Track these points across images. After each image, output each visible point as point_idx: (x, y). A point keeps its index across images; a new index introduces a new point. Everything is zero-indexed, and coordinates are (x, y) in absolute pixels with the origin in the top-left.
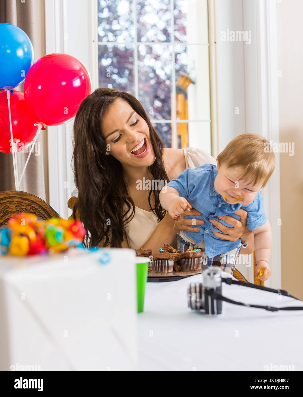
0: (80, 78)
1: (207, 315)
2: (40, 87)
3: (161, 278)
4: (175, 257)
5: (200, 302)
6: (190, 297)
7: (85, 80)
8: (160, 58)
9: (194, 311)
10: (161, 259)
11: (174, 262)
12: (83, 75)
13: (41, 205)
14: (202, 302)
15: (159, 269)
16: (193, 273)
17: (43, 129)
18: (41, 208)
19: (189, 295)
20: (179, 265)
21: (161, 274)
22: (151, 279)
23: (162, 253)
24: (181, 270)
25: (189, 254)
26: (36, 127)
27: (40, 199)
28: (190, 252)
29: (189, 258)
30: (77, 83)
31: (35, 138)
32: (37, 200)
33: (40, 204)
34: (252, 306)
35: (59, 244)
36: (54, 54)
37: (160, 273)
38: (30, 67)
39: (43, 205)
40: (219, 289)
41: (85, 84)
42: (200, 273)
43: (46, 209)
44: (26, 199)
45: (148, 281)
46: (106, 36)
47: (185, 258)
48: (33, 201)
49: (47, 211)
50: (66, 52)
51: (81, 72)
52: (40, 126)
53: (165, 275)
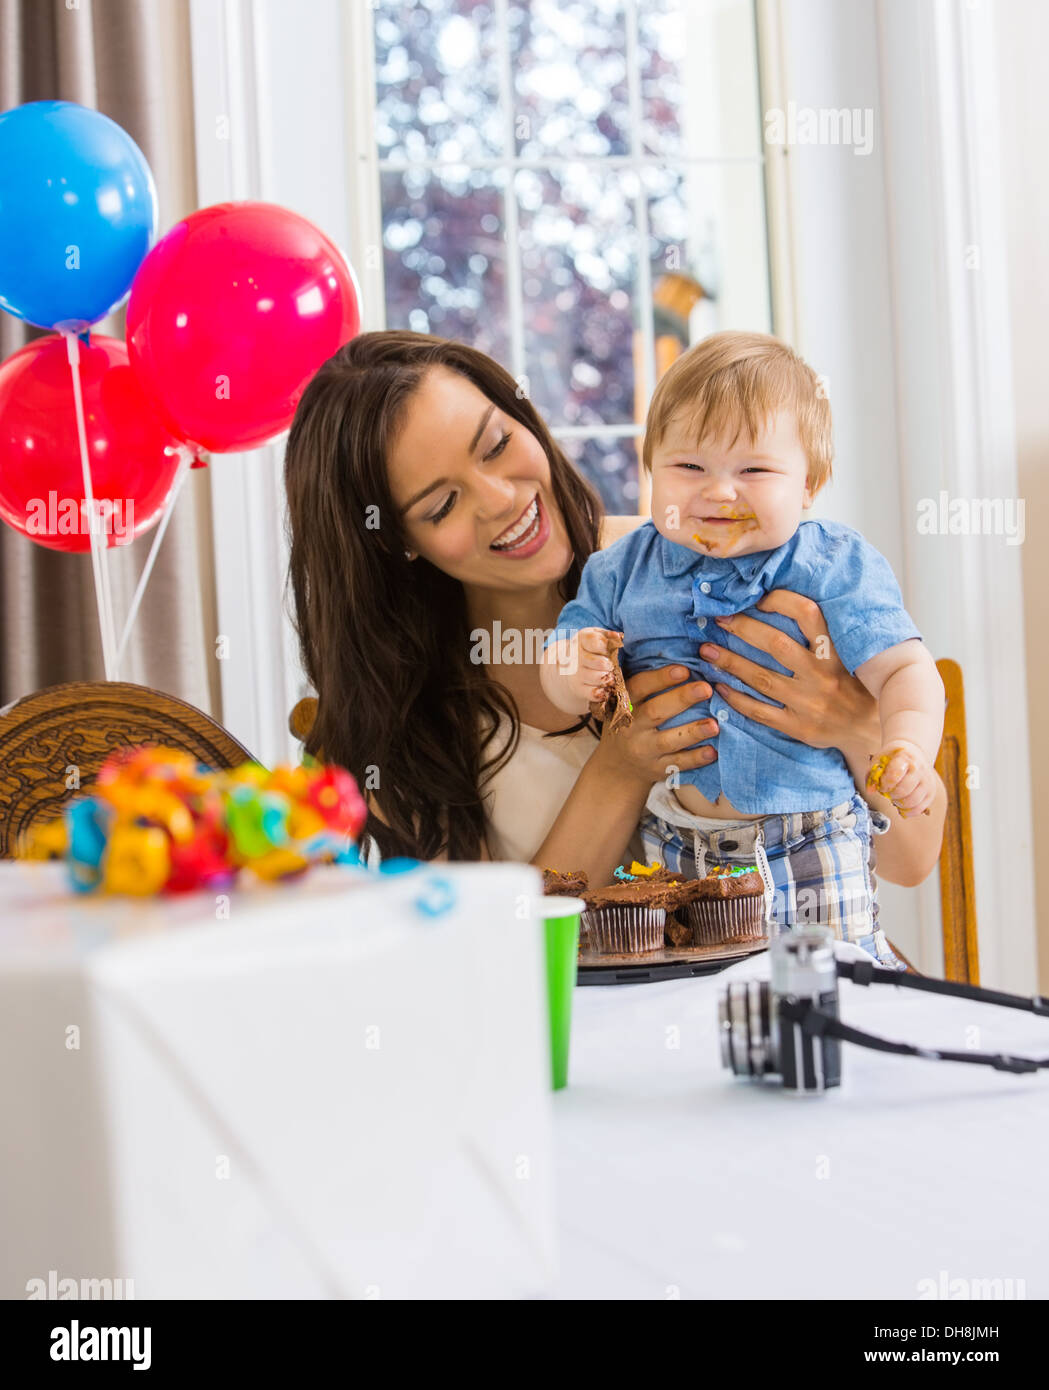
0: (323, 284)
1: (789, 1092)
2: (182, 321)
3: (621, 972)
4: (670, 894)
5: (762, 1046)
6: (730, 1031)
7: (338, 290)
8: (589, 217)
9: (744, 1078)
10: (622, 906)
11: (667, 915)
12: (333, 275)
13: (197, 730)
14: (770, 1045)
15: (616, 940)
16: (732, 950)
17: (197, 464)
18: (198, 741)
19: (726, 1024)
20: (684, 925)
21: (624, 958)
22: (589, 975)
23: (625, 885)
24: (690, 942)
25: (718, 884)
26: (173, 461)
27: (192, 709)
28: (720, 877)
29: (718, 898)
30: (310, 302)
31: (170, 498)
32: (180, 712)
33: (191, 725)
34: (945, 1056)
35: (273, 851)
36: (229, 206)
37: (619, 953)
38: (147, 254)
39: (201, 729)
40: (829, 1000)
41: (339, 305)
42: (758, 948)
43: (212, 741)
44: (143, 708)
45: (579, 984)
46: (400, 144)
47: (705, 898)
48: (170, 717)
49: (216, 751)
50: (270, 196)
51: (324, 265)
52: (184, 454)
53: (636, 960)
